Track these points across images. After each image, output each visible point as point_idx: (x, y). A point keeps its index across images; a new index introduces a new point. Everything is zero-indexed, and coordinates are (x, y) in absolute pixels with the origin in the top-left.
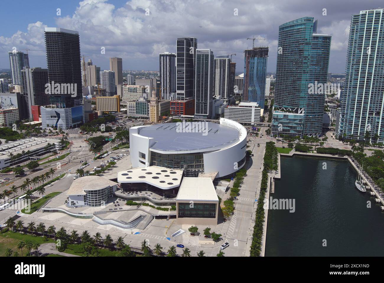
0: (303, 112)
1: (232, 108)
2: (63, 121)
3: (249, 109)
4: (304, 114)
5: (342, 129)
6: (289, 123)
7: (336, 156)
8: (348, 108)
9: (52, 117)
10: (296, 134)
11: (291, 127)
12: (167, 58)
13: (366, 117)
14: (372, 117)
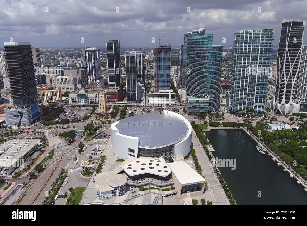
0: (208, 97)
1: (155, 94)
2: (26, 119)
3: (167, 94)
4: (209, 99)
5: (232, 107)
6: (200, 105)
7: (236, 128)
8: (235, 93)
9: (15, 116)
10: (204, 112)
11: (201, 108)
12: (91, 53)
13: (246, 99)
14: (249, 98)
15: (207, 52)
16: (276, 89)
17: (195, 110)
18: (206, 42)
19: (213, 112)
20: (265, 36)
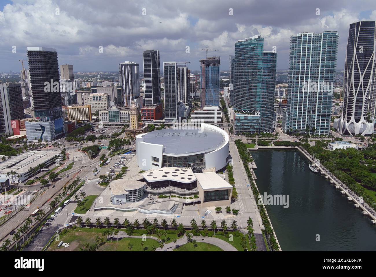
0: (259, 113)
1: (198, 112)
2: (48, 134)
3: (212, 112)
4: (260, 115)
5: (288, 125)
6: (249, 123)
7: (289, 147)
8: (292, 109)
9: (36, 130)
10: (255, 131)
11: (251, 126)
12: (128, 67)
13: (305, 115)
14: (310, 115)
15: (256, 59)
16: (343, 106)
17: (243, 129)
18: (256, 47)
19: (265, 131)
20: (327, 40)
